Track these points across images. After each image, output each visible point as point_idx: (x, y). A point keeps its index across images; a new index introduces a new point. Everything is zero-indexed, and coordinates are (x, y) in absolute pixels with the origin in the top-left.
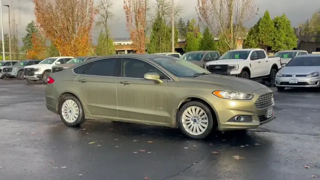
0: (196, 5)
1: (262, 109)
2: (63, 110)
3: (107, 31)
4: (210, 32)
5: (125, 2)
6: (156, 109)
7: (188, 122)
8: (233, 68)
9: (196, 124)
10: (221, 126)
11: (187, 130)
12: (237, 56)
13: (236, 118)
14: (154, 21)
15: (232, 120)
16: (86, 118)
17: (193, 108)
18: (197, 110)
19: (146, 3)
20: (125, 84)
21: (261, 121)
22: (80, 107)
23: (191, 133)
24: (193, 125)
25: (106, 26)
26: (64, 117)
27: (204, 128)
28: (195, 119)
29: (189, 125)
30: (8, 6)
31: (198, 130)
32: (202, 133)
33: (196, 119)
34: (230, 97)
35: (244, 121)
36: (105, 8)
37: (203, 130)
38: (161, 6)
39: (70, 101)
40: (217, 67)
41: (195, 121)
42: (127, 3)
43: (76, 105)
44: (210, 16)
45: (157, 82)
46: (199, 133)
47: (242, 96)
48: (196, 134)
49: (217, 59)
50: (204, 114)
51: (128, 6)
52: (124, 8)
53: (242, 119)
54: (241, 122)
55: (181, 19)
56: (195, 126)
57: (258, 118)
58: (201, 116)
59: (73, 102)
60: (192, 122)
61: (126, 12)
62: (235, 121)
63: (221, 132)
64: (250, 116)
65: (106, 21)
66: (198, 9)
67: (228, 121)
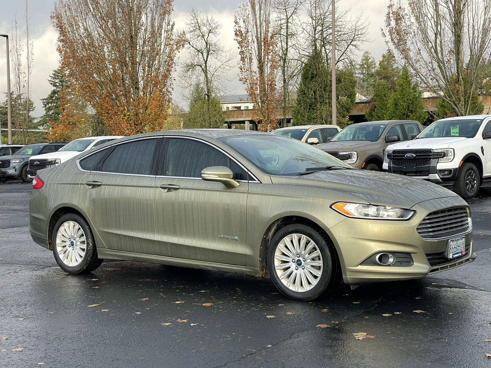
0: (384, 24)
1: (435, 240)
2: (58, 241)
3: (207, 81)
4: (414, 80)
5: (236, 23)
6: (226, 240)
7: (286, 265)
8: (442, 155)
9: (300, 269)
10: (348, 273)
11: (284, 282)
12: (455, 131)
13: (378, 256)
14: (305, 60)
15: (369, 261)
16: (100, 257)
17: (295, 237)
18: (303, 242)
19: (287, 22)
20: (169, 189)
21: (432, 264)
22: (89, 236)
23: (292, 288)
24: (295, 272)
25: (205, 71)
26: (61, 256)
27: (316, 277)
28: (299, 260)
29: (289, 271)
30: (7, 36)
31: (305, 282)
32: (311, 287)
33: (301, 259)
34: (366, 215)
35: (393, 265)
36: (203, 36)
37: (315, 282)
38: (319, 28)
39: (72, 223)
40: (408, 155)
41: (299, 263)
42: (242, 24)
43: (82, 231)
44: (412, 48)
45: (228, 186)
46: (307, 288)
47: (391, 213)
48: (301, 290)
49: (413, 138)
50: (315, 249)
51: (243, 30)
52: (236, 34)
53: (391, 260)
54: (389, 265)
55: (367, 52)
56: (300, 272)
57: (425, 258)
58: (310, 253)
59: (77, 226)
60: (293, 266)
61: (240, 43)
62: (376, 264)
63: (348, 285)
64: (409, 254)
65: (206, 63)
66: (387, 34)
67: (361, 264)
